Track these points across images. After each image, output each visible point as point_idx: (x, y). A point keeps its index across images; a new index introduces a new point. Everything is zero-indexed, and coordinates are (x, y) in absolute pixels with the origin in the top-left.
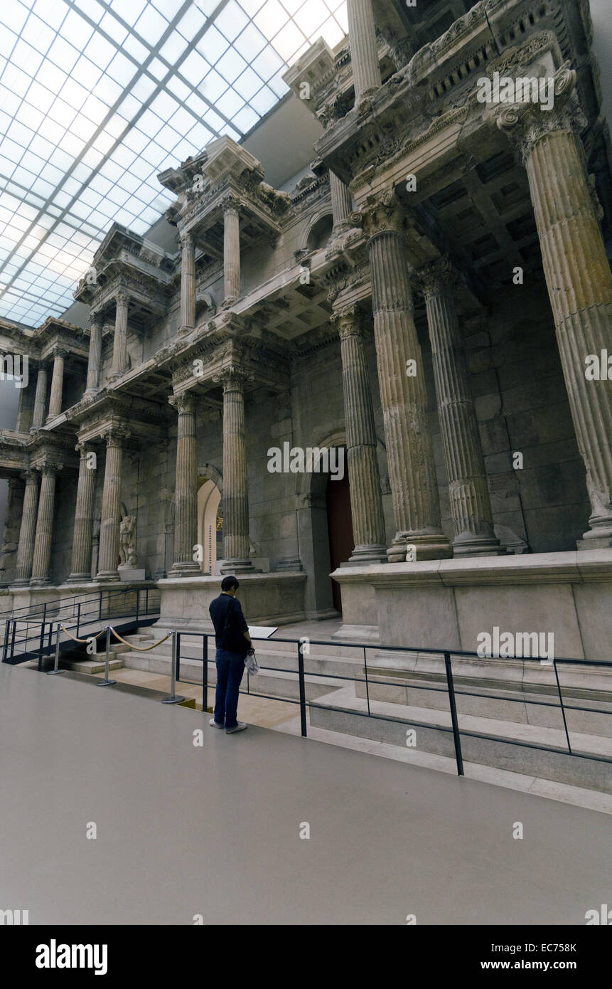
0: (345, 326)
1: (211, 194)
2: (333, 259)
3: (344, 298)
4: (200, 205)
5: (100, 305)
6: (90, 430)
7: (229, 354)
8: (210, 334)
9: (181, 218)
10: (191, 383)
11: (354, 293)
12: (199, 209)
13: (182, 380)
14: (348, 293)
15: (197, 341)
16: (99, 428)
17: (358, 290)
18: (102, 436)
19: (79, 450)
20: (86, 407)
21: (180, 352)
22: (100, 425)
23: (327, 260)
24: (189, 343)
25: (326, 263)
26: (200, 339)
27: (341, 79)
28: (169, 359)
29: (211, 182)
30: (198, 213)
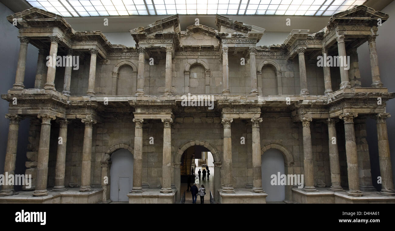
0: (308, 123)
1: (245, 40)
2: (310, 104)
3: (308, 115)
4: (238, 40)
5: (150, 45)
6: (148, 114)
7: (259, 113)
8: (254, 104)
9: (225, 38)
10: (237, 117)
11: (311, 115)
12: (237, 42)
13: (230, 114)
14: (310, 114)
15: (246, 104)
16: (158, 115)
17: (313, 115)
18: (162, 121)
19: (136, 122)
20: (151, 103)
21: (235, 104)
22: (159, 114)
23: (308, 103)
24: (242, 102)
25: (307, 104)
26: (248, 104)
27: (308, 43)
28: (228, 104)
29: (247, 36)
30: (237, 43)
